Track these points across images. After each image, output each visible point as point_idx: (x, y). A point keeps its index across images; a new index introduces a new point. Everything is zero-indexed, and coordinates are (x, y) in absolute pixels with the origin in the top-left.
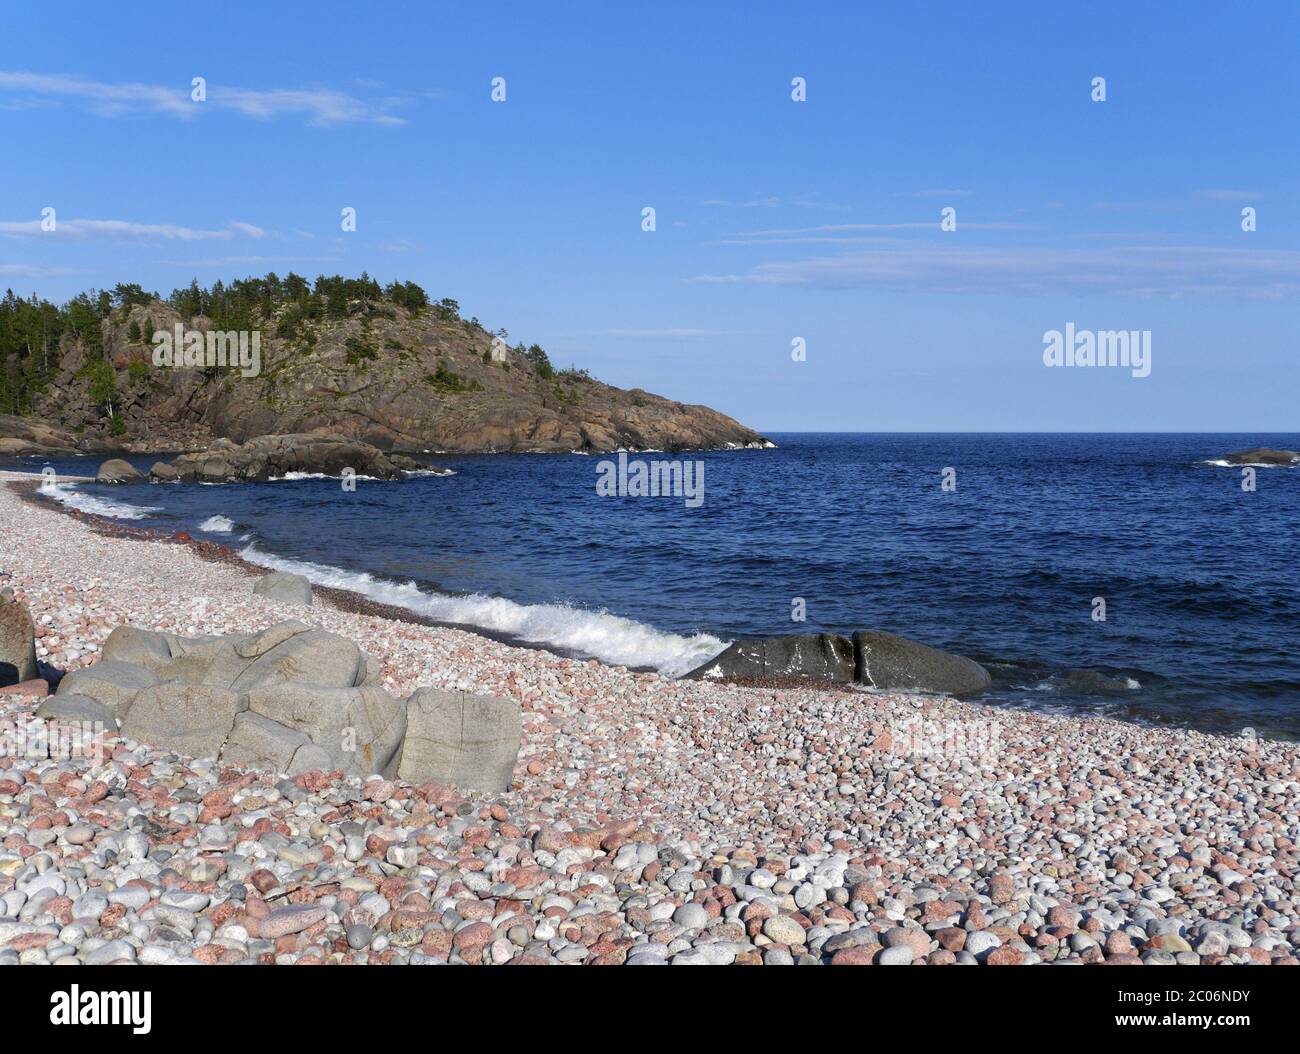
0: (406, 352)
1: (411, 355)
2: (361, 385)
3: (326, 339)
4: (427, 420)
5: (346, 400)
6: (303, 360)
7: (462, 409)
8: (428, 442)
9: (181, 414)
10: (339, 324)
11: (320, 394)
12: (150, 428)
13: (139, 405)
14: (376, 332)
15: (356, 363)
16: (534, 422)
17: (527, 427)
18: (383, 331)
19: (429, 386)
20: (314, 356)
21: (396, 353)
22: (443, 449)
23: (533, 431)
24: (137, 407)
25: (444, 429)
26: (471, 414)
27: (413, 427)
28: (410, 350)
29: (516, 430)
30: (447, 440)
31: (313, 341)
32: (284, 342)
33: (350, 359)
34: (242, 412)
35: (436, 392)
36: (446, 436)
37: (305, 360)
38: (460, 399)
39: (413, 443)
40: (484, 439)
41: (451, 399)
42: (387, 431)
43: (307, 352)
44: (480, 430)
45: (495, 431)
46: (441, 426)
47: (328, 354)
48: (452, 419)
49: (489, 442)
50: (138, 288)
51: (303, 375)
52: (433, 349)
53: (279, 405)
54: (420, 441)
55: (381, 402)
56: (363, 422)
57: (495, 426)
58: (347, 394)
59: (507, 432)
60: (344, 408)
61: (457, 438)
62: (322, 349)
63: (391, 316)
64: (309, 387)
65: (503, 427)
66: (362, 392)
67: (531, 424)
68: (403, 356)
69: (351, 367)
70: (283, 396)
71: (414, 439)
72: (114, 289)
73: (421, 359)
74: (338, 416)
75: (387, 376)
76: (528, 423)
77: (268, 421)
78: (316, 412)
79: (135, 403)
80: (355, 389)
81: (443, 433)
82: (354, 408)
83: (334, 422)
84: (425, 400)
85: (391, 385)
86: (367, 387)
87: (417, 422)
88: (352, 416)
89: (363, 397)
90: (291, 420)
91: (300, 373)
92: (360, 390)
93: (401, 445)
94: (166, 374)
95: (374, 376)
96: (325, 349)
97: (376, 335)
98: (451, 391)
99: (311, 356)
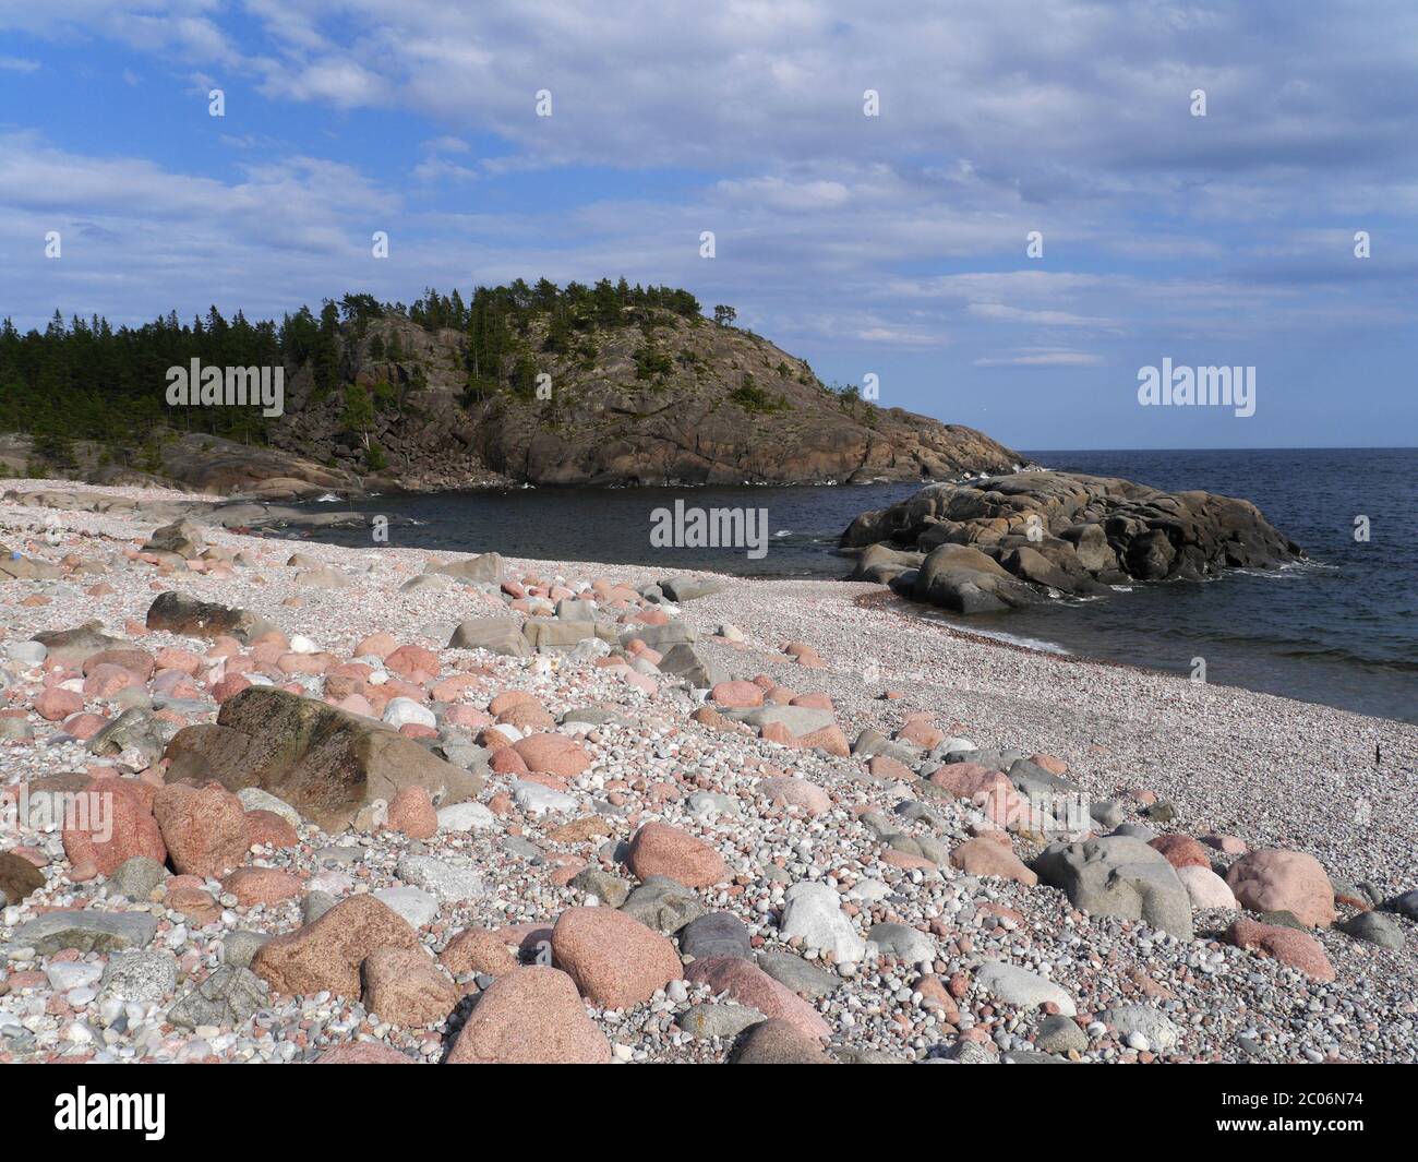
0: (701, 364)
1: (707, 368)
2: (663, 404)
3: (608, 351)
4: (741, 445)
5: (648, 422)
6: (585, 377)
7: (780, 432)
8: (746, 471)
9: (444, 443)
10: (618, 334)
11: (612, 415)
12: (411, 460)
13: (392, 433)
14: (662, 342)
15: (650, 378)
16: (865, 445)
17: (859, 451)
18: (670, 342)
19: (736, 405)
20: (598, 370)
21: (689, 366)
22: (764, 479)
23: (865, 457)
24: (390, 435)
25: (764, 455)
26: (791, 437)
27: (727, 455)
28: (705, 362)
29: (847, 455)
30: (768, 469)
31: (590, 354)
32: (557, 356)
33: (640, 375)
34: (522, 439)
35: (747, 411)
36: (767, 464)
37: (589, 375)
38: (773, 420)
39: (729, 473)
40: (811, 466)
41: (763, 420)
42: (698, 459)
43: (588, 367)
44: (805, 456)
45: (823, 457)
46: (760, 452)
47: (615, 369)
48: (771, 444)
49: (816, 470)
50: (370, 299)
51: (590, 393)
52: (728, 361)
53: (564, 430)
54: (737, 471)
55: (688, 424)
56: (672, 447)
57: (823, 451)
58: (645, 416)
59: (837, 458)
60: (646, 432)
61: (779, 467)
62: (607, 363)
63: (672, 324)
64: (600, 407)
65: (831, 451)
66: (663, 413)
67: (862, 448)
68: (698, 369)
69: (646, 384)
70: (568, 419)
71: (730, 468)
72: (342, 300)
73: (719, 373)
74: (643, 441)
75: (690, 393)
76: (859, 447)
77: (557, 448)
78: (611, 437)
79: (388, 431)
80: (655, 409)
81: (764, 461)
82: (658, 433)
83: (640, 449)
84: (736, 420)
85: (696, 404)
86: (668, 407)
87: (731, 447)
88: (656, 441)
89: (667, 419)
90: (584, 448)
91: (585, 391)
92: (661, 410)
93: (717, 475)
94: (422, 397)
95: (676, 393)
96: (612, 363)
97: (664, 346)
98: (761, 411)
99: (594, 371)
